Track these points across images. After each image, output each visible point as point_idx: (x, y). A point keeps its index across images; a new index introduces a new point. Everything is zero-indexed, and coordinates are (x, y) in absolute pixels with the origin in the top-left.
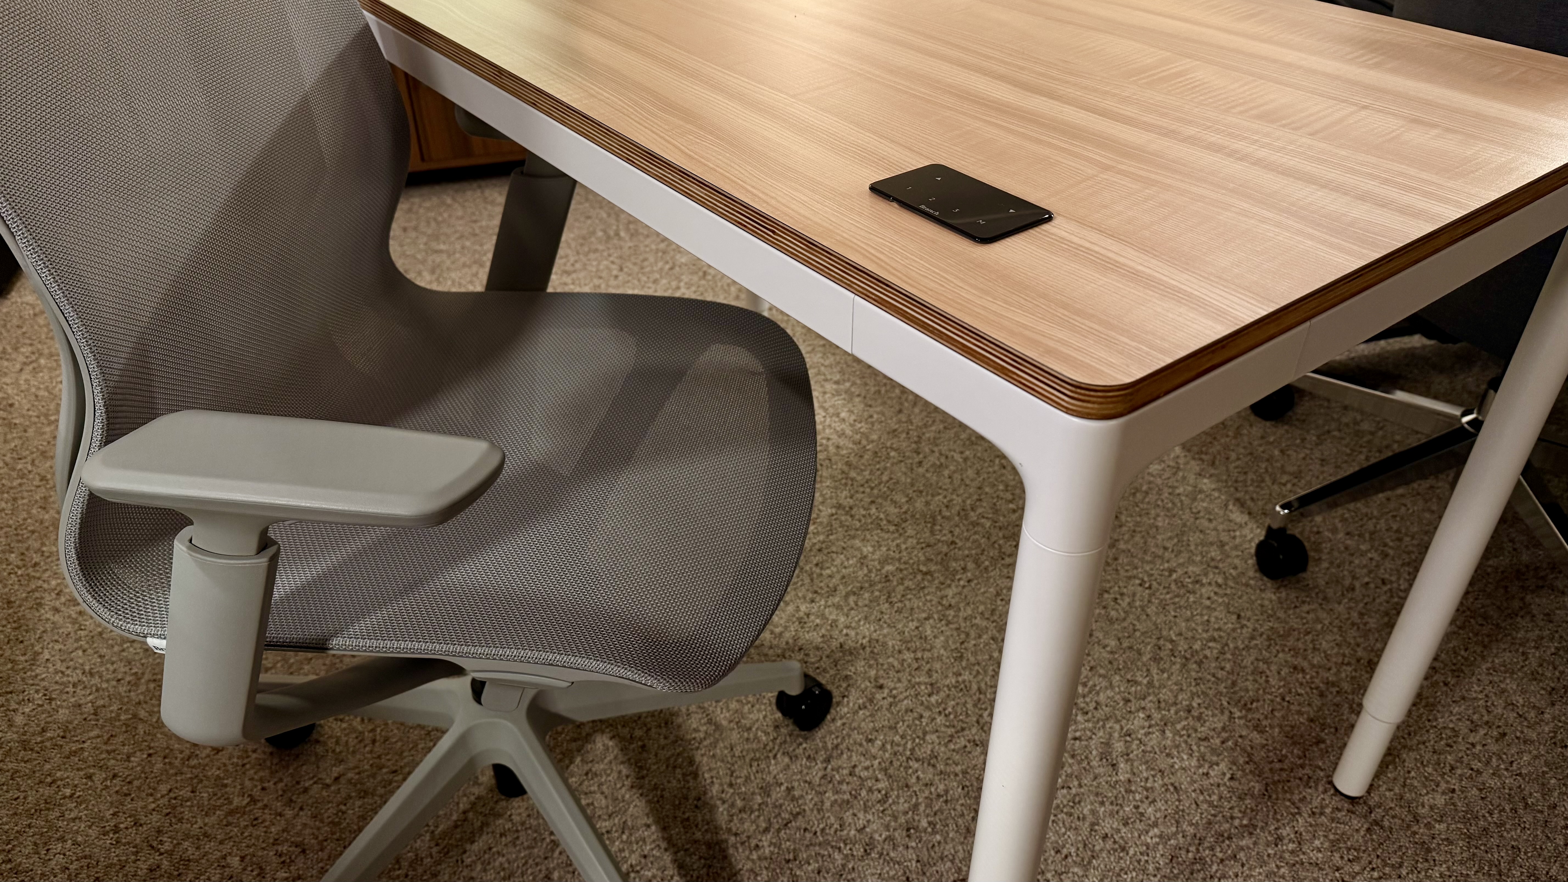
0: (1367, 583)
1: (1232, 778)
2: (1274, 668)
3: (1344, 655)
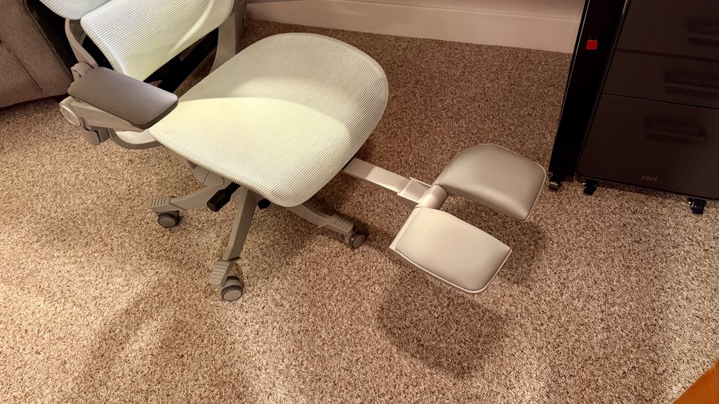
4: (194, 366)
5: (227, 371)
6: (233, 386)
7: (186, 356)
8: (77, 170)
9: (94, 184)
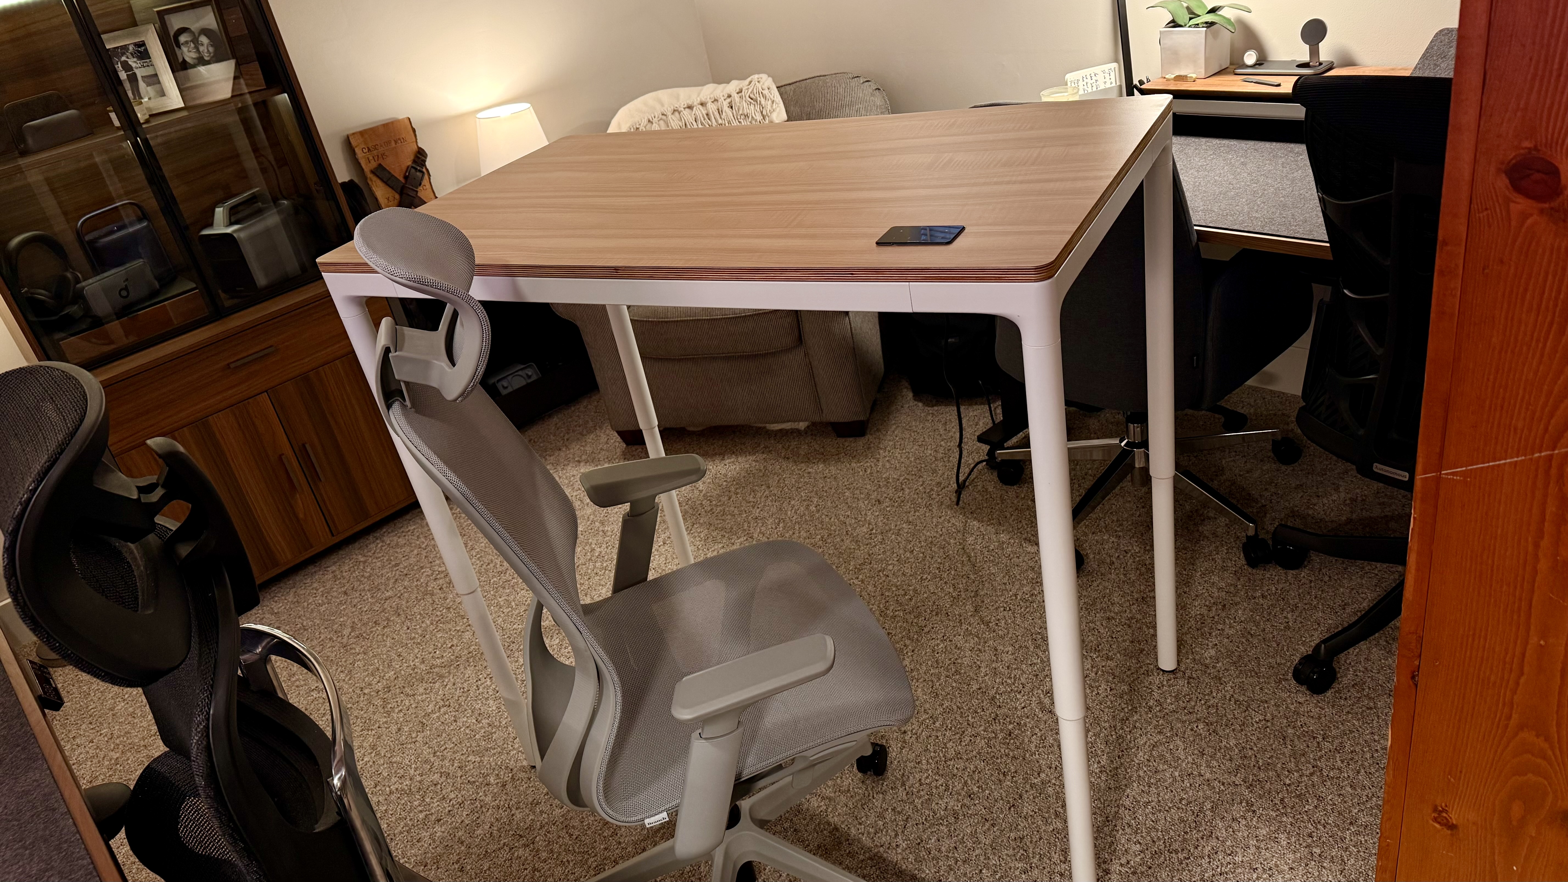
0: (1118, 556)
1: (1111, 690)
2: (1098, 623)
3: (1128, 601)
4: (918, 748)
5: (961, 764)
6: (966, 782)
7: (909, 733)
8: (809, 499)
9: (827, 519)
